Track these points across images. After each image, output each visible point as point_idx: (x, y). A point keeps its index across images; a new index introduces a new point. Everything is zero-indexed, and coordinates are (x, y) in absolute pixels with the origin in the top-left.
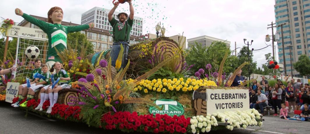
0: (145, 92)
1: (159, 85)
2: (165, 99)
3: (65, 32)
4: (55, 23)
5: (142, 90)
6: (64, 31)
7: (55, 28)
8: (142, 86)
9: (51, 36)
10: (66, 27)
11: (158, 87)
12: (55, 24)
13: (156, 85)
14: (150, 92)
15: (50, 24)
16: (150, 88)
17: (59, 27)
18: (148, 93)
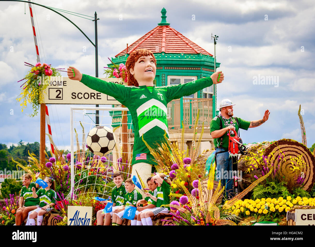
0: (247, 214)
1: (261, 206)
2: (266, 221)
3: (162, 102)
4: (141, 84)
5: (244, 212)
6: (160, 100)
7: (143, 96)
8: (245, 207)
9: (136, 114)
10: (164, 90)
11: (260, 208)
12: (142, 87)
13: (258, 206)
14: (252, 214)
15: (134, 88)
16: (252, 209)
17: (150, 92)
18: (250, 215)
